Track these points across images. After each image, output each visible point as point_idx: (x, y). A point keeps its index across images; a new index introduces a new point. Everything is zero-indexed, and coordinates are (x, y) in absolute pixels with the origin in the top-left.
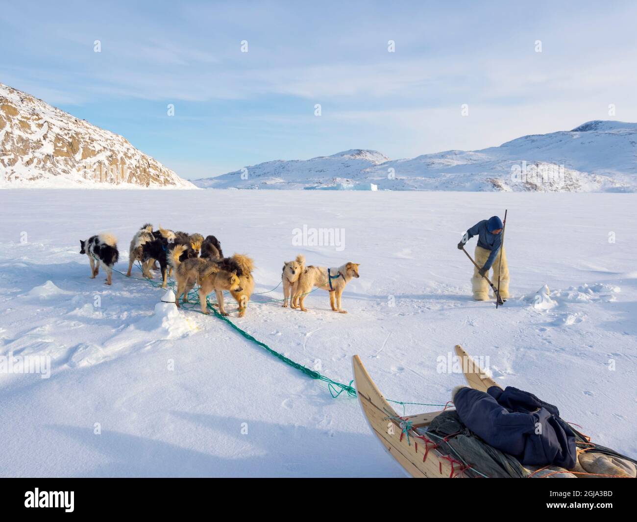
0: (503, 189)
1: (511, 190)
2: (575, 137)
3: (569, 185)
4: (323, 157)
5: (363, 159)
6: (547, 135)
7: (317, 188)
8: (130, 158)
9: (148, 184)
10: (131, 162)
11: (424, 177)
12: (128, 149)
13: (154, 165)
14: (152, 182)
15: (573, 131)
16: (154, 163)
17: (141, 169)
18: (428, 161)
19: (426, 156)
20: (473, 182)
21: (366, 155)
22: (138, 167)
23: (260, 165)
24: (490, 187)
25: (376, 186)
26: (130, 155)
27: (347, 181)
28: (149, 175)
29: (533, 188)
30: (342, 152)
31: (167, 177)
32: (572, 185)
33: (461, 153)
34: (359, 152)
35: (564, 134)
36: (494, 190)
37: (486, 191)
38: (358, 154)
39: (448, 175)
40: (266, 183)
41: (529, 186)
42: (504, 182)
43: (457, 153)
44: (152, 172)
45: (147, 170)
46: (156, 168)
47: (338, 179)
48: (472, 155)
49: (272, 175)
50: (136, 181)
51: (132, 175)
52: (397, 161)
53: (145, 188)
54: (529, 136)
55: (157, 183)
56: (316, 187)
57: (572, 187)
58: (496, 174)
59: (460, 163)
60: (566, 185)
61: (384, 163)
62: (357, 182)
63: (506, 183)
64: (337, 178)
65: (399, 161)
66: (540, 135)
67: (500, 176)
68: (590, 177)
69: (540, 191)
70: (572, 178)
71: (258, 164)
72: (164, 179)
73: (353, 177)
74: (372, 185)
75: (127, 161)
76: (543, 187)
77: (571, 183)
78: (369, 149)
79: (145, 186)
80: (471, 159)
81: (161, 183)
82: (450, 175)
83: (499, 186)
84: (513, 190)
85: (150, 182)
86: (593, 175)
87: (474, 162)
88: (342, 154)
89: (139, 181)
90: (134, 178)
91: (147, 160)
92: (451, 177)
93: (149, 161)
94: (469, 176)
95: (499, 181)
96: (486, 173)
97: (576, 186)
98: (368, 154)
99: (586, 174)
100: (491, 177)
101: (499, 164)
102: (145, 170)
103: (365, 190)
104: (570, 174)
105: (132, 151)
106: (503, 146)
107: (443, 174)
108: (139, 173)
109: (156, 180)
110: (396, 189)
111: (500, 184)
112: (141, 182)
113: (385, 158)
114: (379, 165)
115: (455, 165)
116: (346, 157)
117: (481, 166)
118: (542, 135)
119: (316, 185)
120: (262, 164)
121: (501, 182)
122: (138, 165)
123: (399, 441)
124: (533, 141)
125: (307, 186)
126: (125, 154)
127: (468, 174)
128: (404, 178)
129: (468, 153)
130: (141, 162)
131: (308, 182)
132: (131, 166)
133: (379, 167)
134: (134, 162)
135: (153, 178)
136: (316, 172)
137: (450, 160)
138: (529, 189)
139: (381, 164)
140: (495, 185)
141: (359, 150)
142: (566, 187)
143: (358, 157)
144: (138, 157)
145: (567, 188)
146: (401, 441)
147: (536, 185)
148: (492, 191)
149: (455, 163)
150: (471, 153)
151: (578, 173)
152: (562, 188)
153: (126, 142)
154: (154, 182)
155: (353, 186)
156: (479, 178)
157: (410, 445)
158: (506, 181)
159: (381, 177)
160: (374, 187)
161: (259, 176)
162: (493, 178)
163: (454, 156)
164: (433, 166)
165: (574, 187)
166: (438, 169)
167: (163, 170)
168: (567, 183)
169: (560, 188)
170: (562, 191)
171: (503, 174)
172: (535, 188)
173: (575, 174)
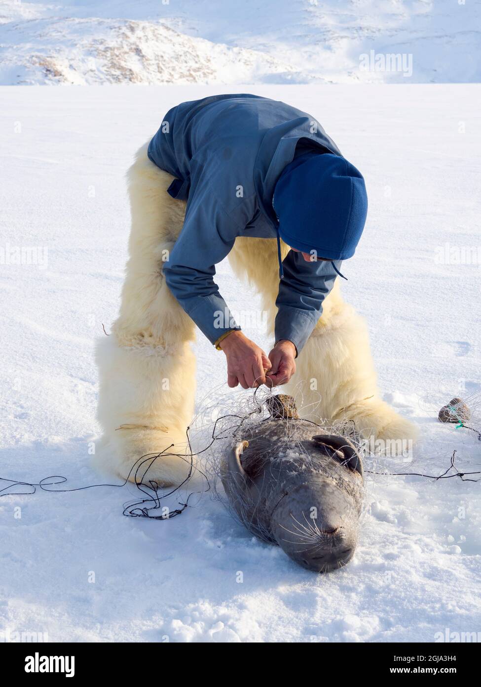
0: (66, 79)
1: (83, 82)
3: (195, 71)
24: (39, 75)
29: (125, 76)
36: (47, 81)
41: (117, 73)
42: (67, 63)
57: (198, 73)
58: (49, 47)
60: (189, 70)
63: (71, 66)
67: (59, 51)
68: (230, 53)
69: (138, 83)
70: (198, 56)
76: (145, 74)
77: (197, 66)
83: (57, 73)
84: (87, 81)
86: (236, 49)
95: (56, 62)
97: (206, 71)
99: (223, 46)
104: (193, 47)
111: (59, 68)
121: (60, 65)
138: (117, 79)
140: (50, 71)
145: (191, 75)
147: (130, 70)
148: (45, 84)
151: (209, 44)
152: (182, 76)
158: (72, 62)
162: (42, 54)
165: (204, 74)
168: (189, 65)
169: (176, 76)
170: (183, 82)
171: (63, 47)
172: (130, 75)
173: (204, 47)
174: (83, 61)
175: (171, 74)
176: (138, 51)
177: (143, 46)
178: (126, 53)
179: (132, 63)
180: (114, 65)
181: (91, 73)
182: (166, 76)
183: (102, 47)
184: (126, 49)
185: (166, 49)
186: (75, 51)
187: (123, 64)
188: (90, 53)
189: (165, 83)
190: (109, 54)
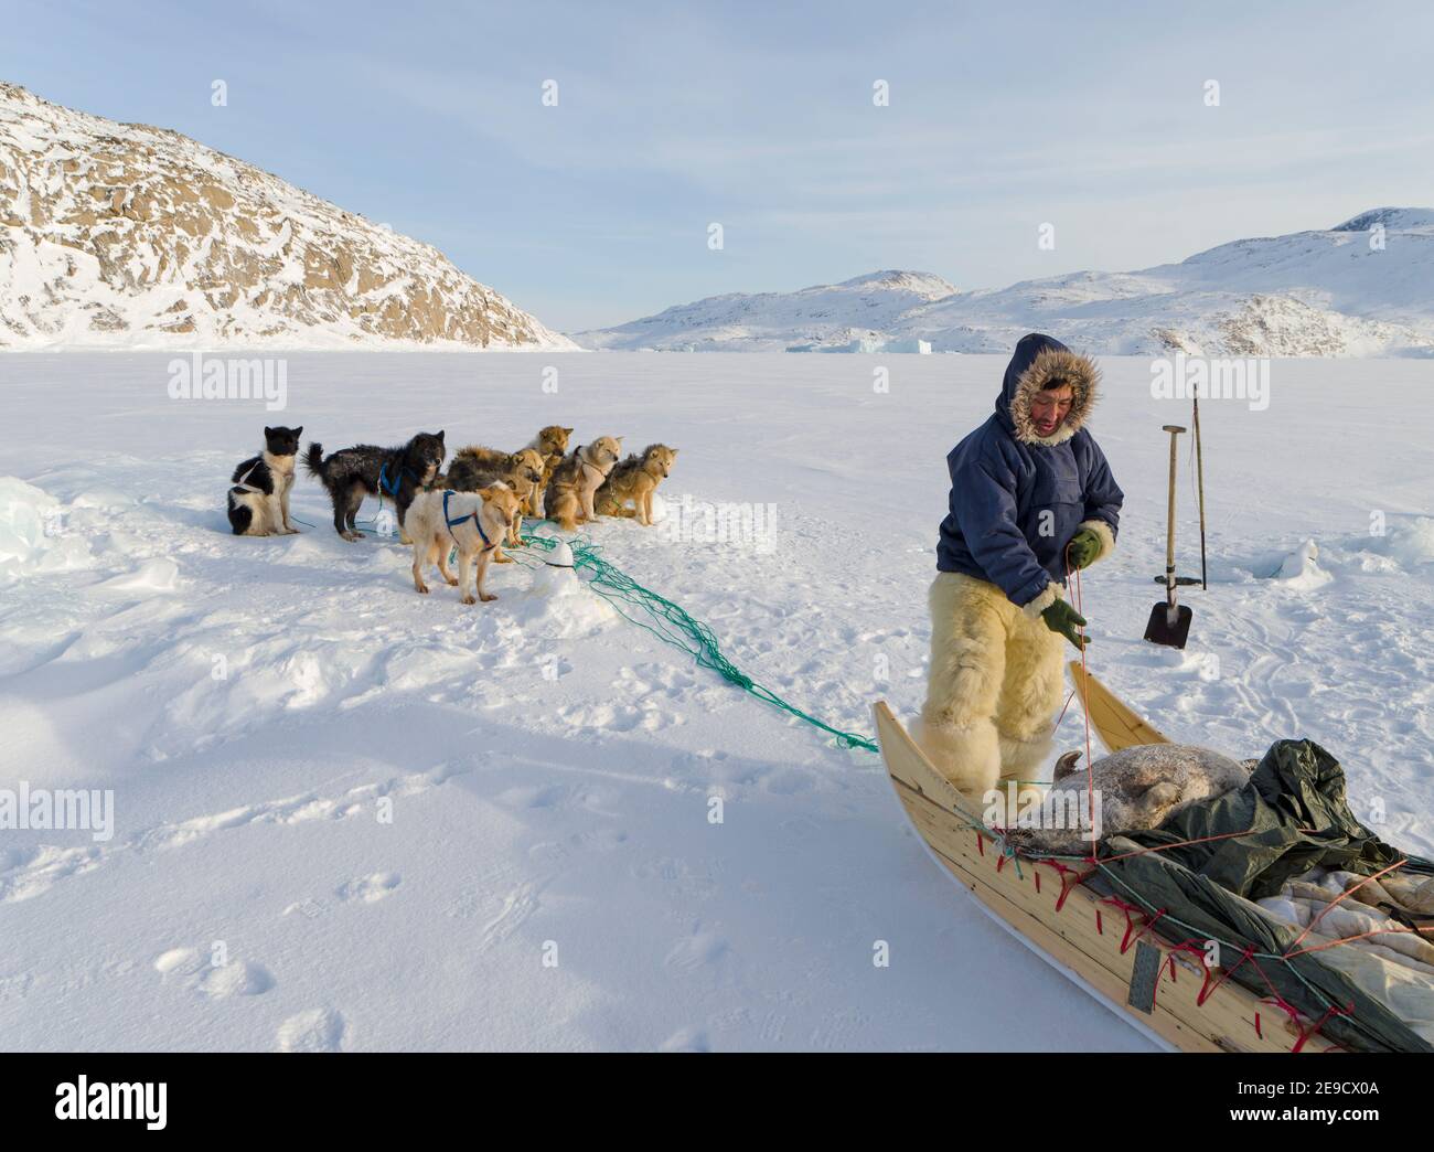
0: (1184, 350)
1: (1200, 353)
2: (1339, 243)
3: (1322, 344)
4: (824, 287)
5: (903, 290)
6: (1281, 238)
7: (812, 348)
8: (450, 290)
9: (486, 342)
10: (452, 297)
11: (1026, 326)
12: (446, 272)
13: (497, 304)
14: (494, 337)
15: (1335, 230)
16: (497, 300)
17: (472, 311)
18: (1035, 293)
19: (1028, 285)
20: (1123, 337)
21: (910, 283)
22: (466, 309)
23: (700, 303)
24: (1158, 346)
25: (929, 344)
26: (449, 284)
27: (873, 334)
28: (487, 323)
29: (1245, 348)
30: (864, 277)
31: (521, 328)
32: (1326, 342)
33: (1103, 276)
34: (897, 276)
35: (1317, 236)
36: (1165, 352)
37: (1149, 354)
38: (894, 280)
39: (1074, 323)
40: (712, 340)
41: (1238, 345)
42: (1187, 336)
43: (1094, 276)
44: (493, 317)
45: (484, 314)
46: (499, 309)
47: (855, 332)
48: (1123, 282)
49: (725, 323)
50: (463, 336)
51: (455, 323)
52: (972, 293)
53: (479, 348)
54: (1245, 241)
55: (504, 339)
56: (809, 346)
57: (1325, 346)
58: (1171, 320)
59: (1099, 297)
60: (1315, 343)
61: (946, 299)
62: (892, 337)
63: (1190, 338)
64: (853, 330)
65: (975, 295)
66: (1266, 239)
67: (1180, 324)
68: (1365, 326)
69: (1259, 355)
70: (1327, 329)
71: (697, 300)
72: (516, 331)
73: (884, 328)
74: (921, 342)
75: (445, 297)
76: (1267, 346)
77: (1325, 339)
79: (481, 345)
80: (1121, 290)
81: (510, 340)
82: (1077, 321)
83: (1176, 345)
84: (1205, 352)
85: (490, 338)
86: (1371, 322)
87: (1127, 295)
88: (862, 280)
89: (468, 336)
90: (459, 330)
91: (482, 294)
92: (1080, 326)
93: (486, 295)
94: (1117, 324)
95: (1174, 333)
96: (1151, 318)
97: (1334, 344)
98: (914, 280)
99: (1357, 319)
100: (1160, 327)
101: (1180, 300)
102: (479, 314)
103: (908, 352)
104: (1323, 320)
105: (453, 277)
106: (1186, 262)
107: (1064, 320)
108: (468, 319)
109: (501, 333)
110: (968, 351)
111: (1178, 340)
112: (472, 337)
113: (948, 287)
114: (936, 302)
115: (1089, 300)
116: (871, 286)
117: (1142, 305)
118: (1271, 240)
119: (810, 342)
120: (705, 300)
121: (1181, 338)
122: (465, 305)
123: (995, 871)
124: (1251, 251)
125: (793, 344)
126: (441, 282)
127: (1115, 320)
128: (985, 328)
129: (1115, 277)
130: (472, 298)
131: (795, 337)
132: (453, 307)
133: (933, 306)
134: (457, 299)
135: (495, 330)
136: (811, 316)
137: (1079, 292)
138: (1237, 351)
139: (940, 301)
140: (1169, 343)
141: (894, 272)
142: (1313, 346)
143: (894, 287)
144: (465, 288)
145: (1317, 348)
146: (999, 870)
147: (1252, 342)
148: (1162, 354)
149: (1089, 296)
150: (1122, 277)
151: (1341, 317)
152: (1306, 349)
153: (441, 258)
154: (498, 337)
155: (883, 344)
156: (1138, 327)
157: (1022, 878)
158: (1192, 334)
159: (939, 326)
160: (925, 348)
161: (699, 324)
162: (1164, 327)
163: (1088, 283)
164: (1044, 302)
165: (1331, 347)
166: (1053, 311)
167: (514, 313)
168: (1316, 338)
169: (1301, 349)
170: (1305, 355)
171: (1185, 321)
172: (1250, 348)
173: (1334, 320)
174: (1204, 333)
175: (1294, 347)
176: (1262, 324)
177: (1268, 320)
178: (1248, 326)
179: (1256, 336)
180: (1234, 338)
181: (1211, 346)
182: (1289, 349)
183: (1224, 320)
184: (1250, 321)
185: (1293, 322)
186: (1196, 323)
187: (1245, 336)
188: (1212, 326)
189: (1287, 356)
190: (1231, 326)
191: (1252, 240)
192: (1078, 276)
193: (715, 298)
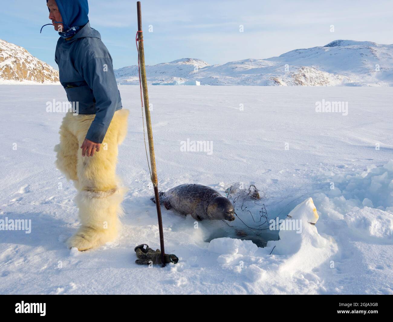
0: (281, 84)
1: (286, 85)
2: (326, 51)
3: (322, 82)
4: (165, 63)
5: (191, 65)
6: (309, 49)
7: (160, 84)
8: (29, 63)
9: (43, 81)
10: (30, 65)
11: (231, 77)
12: (28, 57)
13: (47, 68)
14: (46, 79)
15: (325, 46)
16: (47, 67)
17: (38, 70)
18: (233, 66)
19: (232, 63)
20: (262, 80)
21: (193, 62)
22: (35, 69)
23: (122, 68)
24: (273, 83)
25: (199, 82)
26: (29, 61)
27: (181, 79)
28: (43, 75)
30: (178, 60)
31: (56, 76)
32: (324, 81)
33: (255, 61)
34: (188, 60)
35: (319, 48)
37: (270, 86)
38: (188, 61)
39: (246, 75)
40: (126, 81)
41: (297, 82)
42: (281, 79)
43: (252, 60)
44: (46, 72)
45: (42, 71)
46: (48, 70)
47: (175, 78)
48: (261, 62)
49: (131, 75)
50: (34, 79)
51: (31, 75)
52: (213, 66)
53: (41, 83)
54: (298, 50)
55: (50, 80)
56: (160, 83)
57: (324, 83)
58: (276, 74)
59: (254, 67)
60: (321, 82)
61: (205, 68)
62: (187, 80)
64: (174, 77)
65: (214, 66)
66: (304, 49)
67: (279, 76)
68: (335, 76)
69: (304, 86)
70: (324, 77)
71: (121, 68)
72: (54, 78)
73: (185, 77)
74: (196, 81)
75: (28, 65)
76: (306, 83)
77: (324, 80)
78: (195, 58)
79: (41, 82)
80: (261, 65)
81: (52, 80)
82: (247, 75)
83: (278, 82)
84: (287, 85)
85: (45, 80)
86: (337, 75)
87: (263, 67)
88: (177, 61)
89: (36, 79)
90: (33, 77)
91: (41, 64)
92: (248, 77)
93: (43, 65)
94: (260, 76)
95: (278, 79)
96: (270, 74)
98: (194, 61)
99: (333, 74)
100: (273, 77)
101: (279, 68)
102: (40, 72)
103: (192, 85)
104: (323, 74)
105: (30, 58)
106: (282, 56)
107: (243, 74)
108: (36, 73)
109: (48, 78)
110: (213, 85)
111: (279, 81)
112: (38, 79)
113: (206, 64)
114: (202, 69)
115: (250, 68)
116: (180, 63)
117: (267, 70)
118: (306, 49)
119: (160, 82)
120: (124, 68)
121: (280, 80)
122: (35, 68)
124: (300, 53)
125: (154, 82)
126: (26, 60)
127: (259, 74)
128: (218, 77)
129: (259, 61)
130: (37, 66)
131: (155, 80)
132: (30, 69)
133: (201, 70)
134: (32, 66)
135: (46, 77)
136: (160, 73)
137: (247, 66)
138: (297, 84)
139: (203, 68)
140: (276, 82)
141: (187, 59)
143: (188, 63)
144: (35, 62)
145: (321, 83)
147: (302, 81)
148: (274, 85)
149: (251, 67)
150: (261, 61)
151: (328, 73)
152: (318, 83)
153: (26, 51)
154: (48, 80)
155: (184, 82)
156: (267, 77)
158: (283, 79)
159: (203, 76)
160: (198, 83)
161: (122, 76)
162: (274, 77)
163: (250, 63)
164: (236, 69)
165: (326, 83)
166: (240, 72)
167: (53, 71)
168: (321, 80)
169: (316, 84)
170: (318, 85)
171: (281, 74)
172: (301, 83)
173: (326, 74)
174: (287, 79)
175: (314, 83)
176: (304, 76)
177: (306, 74)
178: (300, 76)
179: (302, 79)
180: (296, 80)
181: (289, 82)
182: (313, 83)
183: (293, 75)
184: (301, 75)
185: (313, 75)
186: (284, 76)
187: (299, 79)
188: (289, 76)
189: (313, 86)
190: (295, 77)
191: (300, 49)
192: (247, 60)
193: (127, 67)
